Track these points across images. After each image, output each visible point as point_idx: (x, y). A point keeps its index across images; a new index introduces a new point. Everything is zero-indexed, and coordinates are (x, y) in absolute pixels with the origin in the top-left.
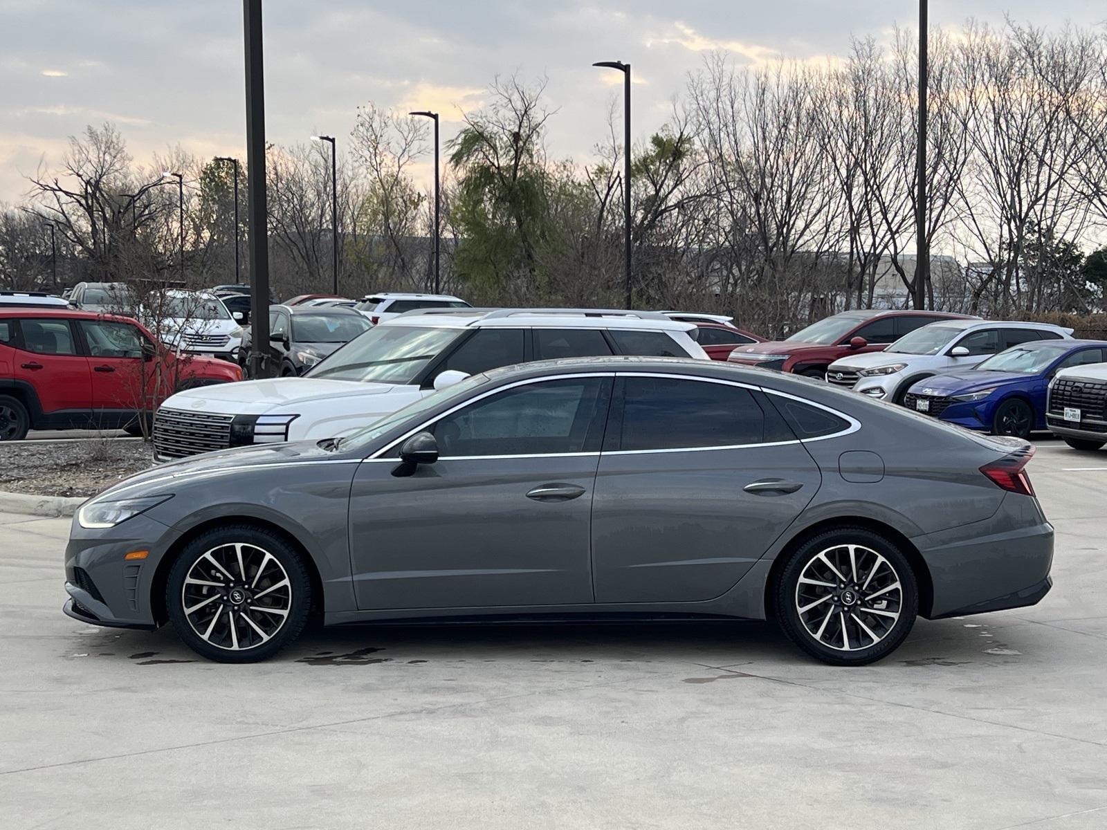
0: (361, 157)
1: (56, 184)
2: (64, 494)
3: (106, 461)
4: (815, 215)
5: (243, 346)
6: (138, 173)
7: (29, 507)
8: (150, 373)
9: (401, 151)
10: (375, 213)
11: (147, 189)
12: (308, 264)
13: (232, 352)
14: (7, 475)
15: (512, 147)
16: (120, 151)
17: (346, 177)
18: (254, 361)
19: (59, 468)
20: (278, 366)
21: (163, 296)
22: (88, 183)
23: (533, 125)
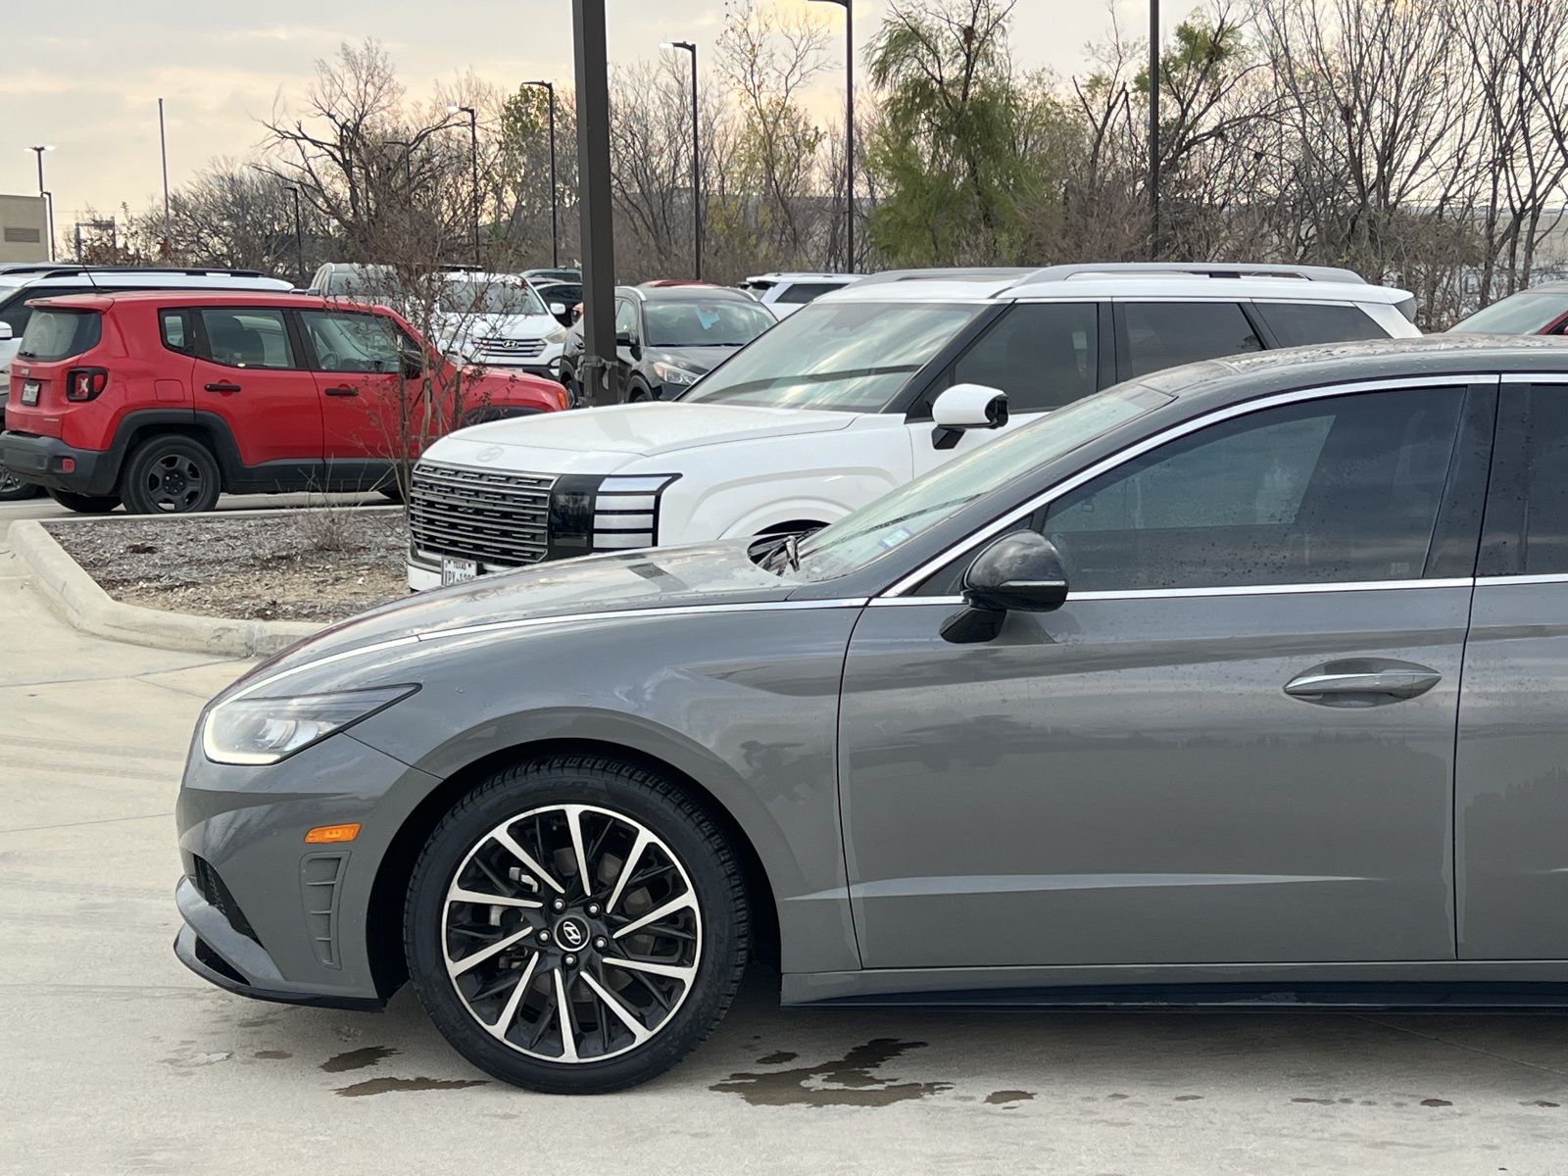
0: (732, 77)
1: (299, 129)
2: (261, 615)
3: (338, 551)
4: (1434, 142)
5: (567, 354)
6: (414, 112)
7: (198, 640)
8: (414, 399)
9: (790, 67)
10: (752, 160)
11: (425, 135)
12: (656, 239)
13: (549, 366)
14: (170, 578)
15: (963, 49)
16: (388, 79)
17: (711, 108)
18: (590, 373)
19: (257, 563)
20: (623, 386)
21: (441, 278)
22: (343, 127)
23: (993, 15)
